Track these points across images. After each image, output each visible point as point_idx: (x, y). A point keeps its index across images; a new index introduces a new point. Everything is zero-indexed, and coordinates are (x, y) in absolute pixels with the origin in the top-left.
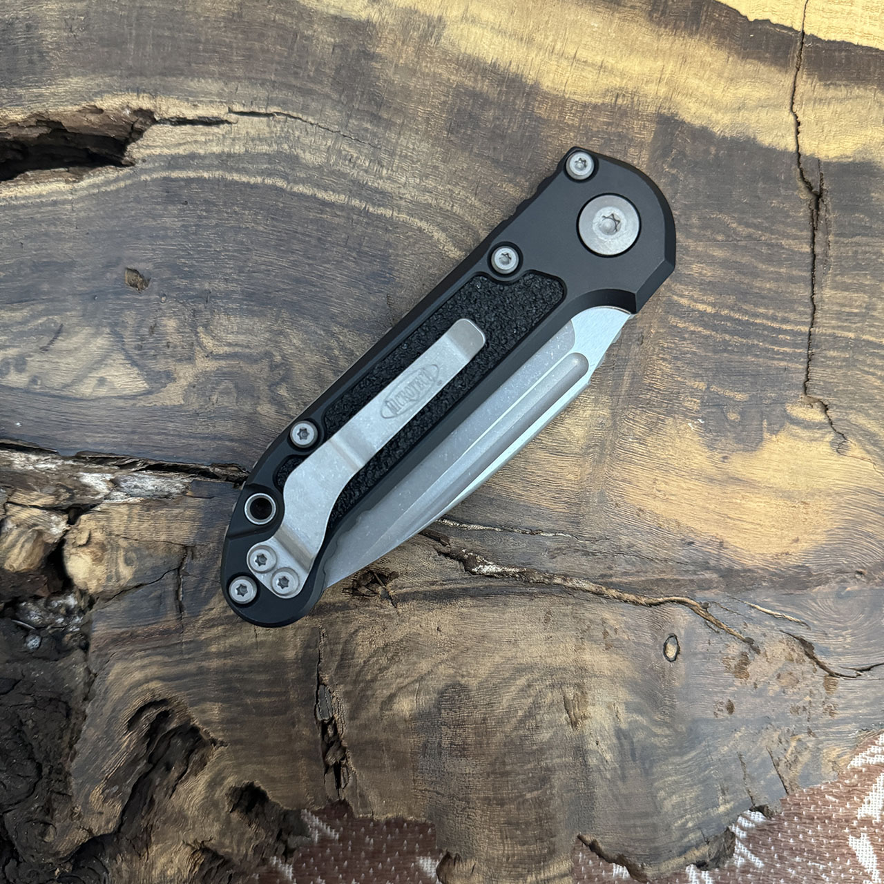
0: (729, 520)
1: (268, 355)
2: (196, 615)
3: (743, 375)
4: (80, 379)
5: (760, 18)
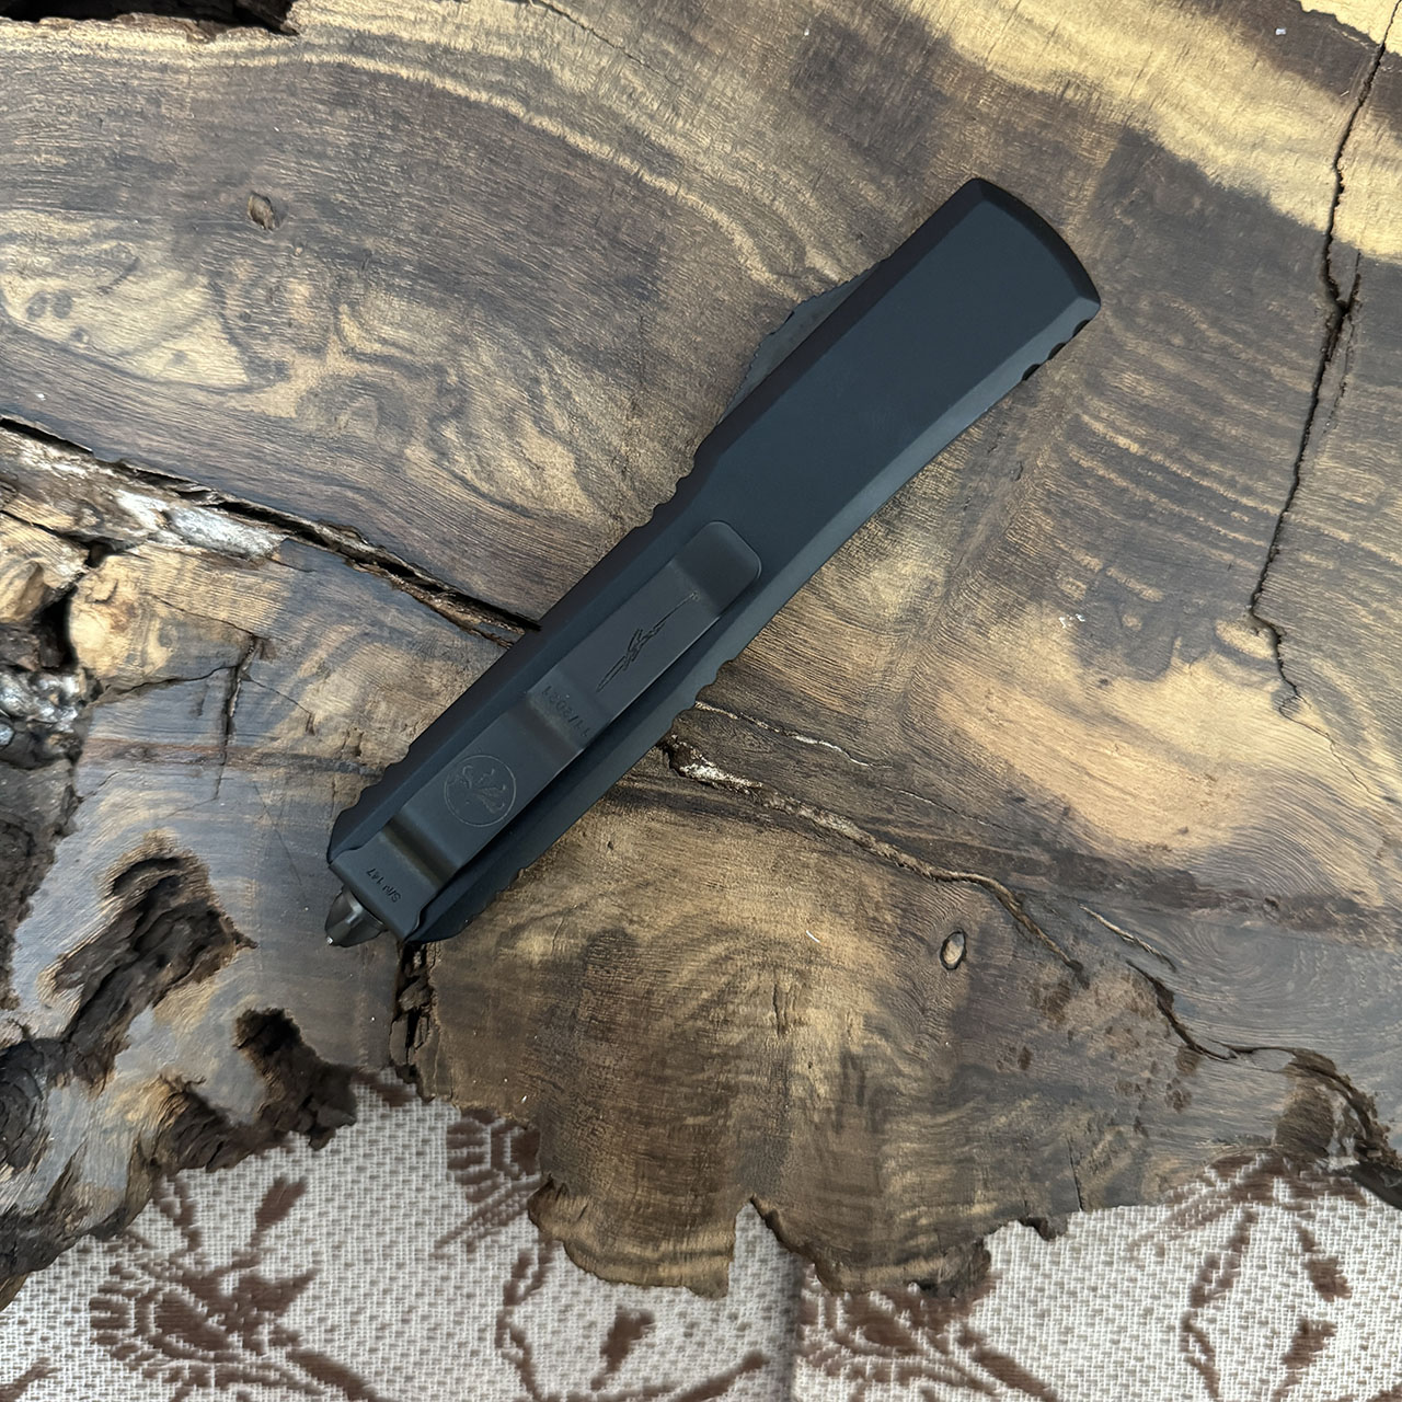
0: (1086, 778)
1: (439, 370)
3: (1165, 563)
4: (147, 347)
5: (1321, 10)
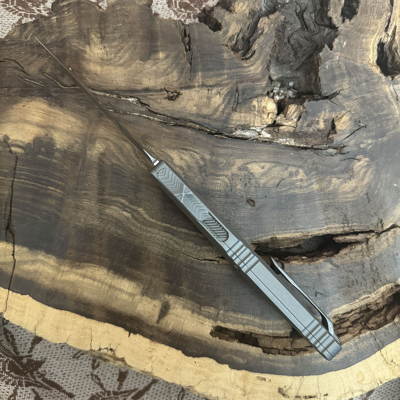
1: (207, 176)
2: (232, 88)
4: (271, 169)
5: (25, 296)
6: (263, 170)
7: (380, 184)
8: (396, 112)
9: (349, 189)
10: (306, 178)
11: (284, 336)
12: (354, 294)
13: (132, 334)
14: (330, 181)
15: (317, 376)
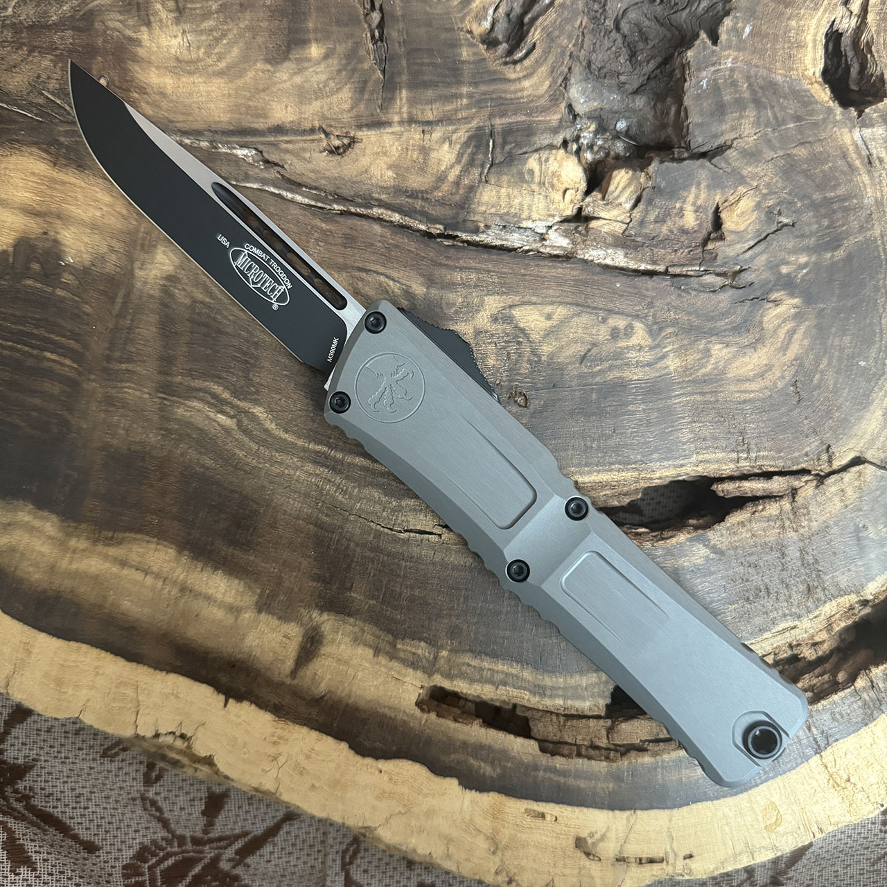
2: (479, 128)
4: (567, 320)
6: (549, 323)
7: (825, 362)
8: (867, 193)
9: (752, 370)
10: (649, 341)
11: (590, 714)
12: (758, 620)
13: (231, 701)
14: (707, 352)
15: (667, 812)
